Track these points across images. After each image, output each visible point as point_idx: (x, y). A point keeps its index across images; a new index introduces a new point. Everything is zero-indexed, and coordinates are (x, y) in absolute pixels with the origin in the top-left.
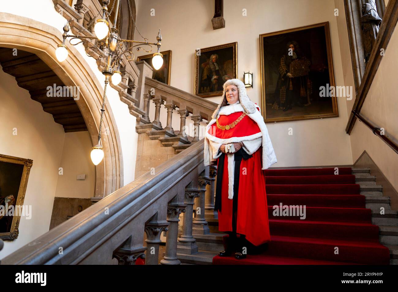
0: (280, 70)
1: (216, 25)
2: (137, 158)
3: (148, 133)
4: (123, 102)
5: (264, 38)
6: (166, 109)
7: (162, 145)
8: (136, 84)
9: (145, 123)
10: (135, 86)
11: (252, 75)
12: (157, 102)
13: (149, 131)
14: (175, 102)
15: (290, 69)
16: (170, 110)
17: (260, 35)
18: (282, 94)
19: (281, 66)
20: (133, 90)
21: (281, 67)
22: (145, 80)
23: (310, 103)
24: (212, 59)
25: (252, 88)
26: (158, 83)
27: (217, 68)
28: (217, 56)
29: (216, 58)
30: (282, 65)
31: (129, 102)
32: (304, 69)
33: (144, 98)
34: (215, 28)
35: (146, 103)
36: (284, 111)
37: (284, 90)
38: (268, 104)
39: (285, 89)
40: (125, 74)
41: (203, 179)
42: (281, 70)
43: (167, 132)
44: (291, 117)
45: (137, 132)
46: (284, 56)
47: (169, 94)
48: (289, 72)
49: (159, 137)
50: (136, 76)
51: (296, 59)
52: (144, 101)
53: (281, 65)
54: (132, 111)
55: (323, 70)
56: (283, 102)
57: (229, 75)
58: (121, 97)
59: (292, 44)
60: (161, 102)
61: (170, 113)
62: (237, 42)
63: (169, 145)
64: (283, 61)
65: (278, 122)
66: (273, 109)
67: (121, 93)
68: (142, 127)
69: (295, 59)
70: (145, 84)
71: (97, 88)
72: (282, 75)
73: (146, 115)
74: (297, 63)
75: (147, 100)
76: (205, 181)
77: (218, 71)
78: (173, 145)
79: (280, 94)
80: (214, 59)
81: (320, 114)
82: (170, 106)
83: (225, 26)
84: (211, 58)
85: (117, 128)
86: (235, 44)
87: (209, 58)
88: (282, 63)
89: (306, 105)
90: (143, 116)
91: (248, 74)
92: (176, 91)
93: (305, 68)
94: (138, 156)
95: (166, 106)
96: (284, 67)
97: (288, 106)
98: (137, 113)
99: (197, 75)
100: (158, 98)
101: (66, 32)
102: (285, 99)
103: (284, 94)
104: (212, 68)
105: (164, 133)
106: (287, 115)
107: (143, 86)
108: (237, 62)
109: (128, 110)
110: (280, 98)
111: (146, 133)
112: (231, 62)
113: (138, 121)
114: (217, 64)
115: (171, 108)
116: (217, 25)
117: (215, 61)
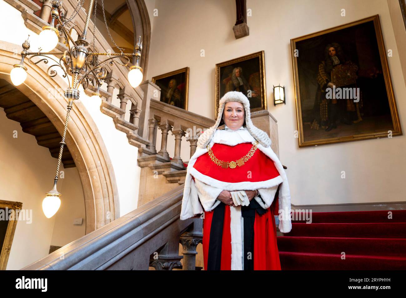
0: (318, 80)
1: (238, 34)
2: (139, 198)
3: (151, 167)
4: (120, 130)
5: (297, 43)
6: (174, 136)
7: (168, 182)
8: (139, 108)
9: (150, 154)
10: (137, 111)
11: (284, 88)
12: (163, 128)
13: (152, 164)
14: (184, 126)
15: (332, 78)
16: (178, 137)
17: (291, 40)
18: (323, 110)
19: (320, 75)
20: (136, 116)
21: (319, 77)
22: (150, 102)
23: (361, 119)
24: (235, 74)
25: (284, 104)
26: (165, 105)
27: (241, 84)
28: (241, 69)
29: (240, 71)
30: (321, 73)
31: (126, 130)
32: (350, 76)
33: (149, 124)
34: (237, 37)
35: (152, 129)
36: (327, 130)
37: (325, 104)
38: (306, 123)
39: (327, 103)
40: (124, 97)
41: (191, 237)
42: (320, 79)
43: (172, 165)
44: (336, 138)
45: (139, 166)
46: (323, 62)
47: (177, 118)
48: (330, 81)
49: (164, 171)
50: (140, 98)
51: (339, 64)
52: (149, 128)
53: (319, 73)
54: (132, 140)
55: (376, 76)
56: (325, 120)
57: (256, 90)
58: (116, 125)
59: (332, 47)
60: (168, 128)
61: (178, 141)
62: (264, 51)
63: (175, 182)
64: (322, 68)
65: (319, 145)
66: (312, 129)
67: (115, 120)
68: (144, 160)
69: (337, 65)
70: (151, 107)
71: (82, 115)
72: (322, 86)
73: (151, 145)
74: (340, 69)
75: (152, 126)
76: (194, 240)
77: (242, 86)
78: (179, 182)
79: (321, 109)
80: (237, 72)
81: (375, 132)
82: (178, 132)
83: (249, 33)
84: (233, 72)
85: (111, 162)
86: (261, 53)
87: (231, 72)
88: (320, 71)
89: (355, 122)
90: (147, 146)
91: (279, 87)
92: (185, 114)
93: (351, 74)
94: (140, 195)
95: (174, 133)
96: (323, 76)
97: (332, 124)
98: (139, 143)
99: (218, 93)
100: (164, 123)
101: (25, 50)
102: (327, 116)
103: (326, 110)
104: (236, 84)
105: (169, 167)
106: (331, 136)
107: (148, 110)
108: (264, 74)
109: (127, 140)
110: (321, 114)
111: (149, 167)
112: (258, 75)
113: (140, 152)
114: (241, 78)
115: (179, 134)
116: (240, 33)
117: (238, 76)
